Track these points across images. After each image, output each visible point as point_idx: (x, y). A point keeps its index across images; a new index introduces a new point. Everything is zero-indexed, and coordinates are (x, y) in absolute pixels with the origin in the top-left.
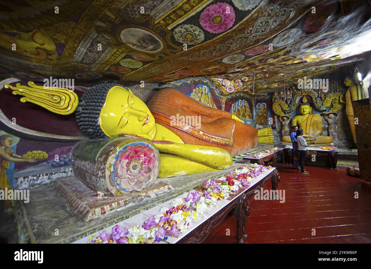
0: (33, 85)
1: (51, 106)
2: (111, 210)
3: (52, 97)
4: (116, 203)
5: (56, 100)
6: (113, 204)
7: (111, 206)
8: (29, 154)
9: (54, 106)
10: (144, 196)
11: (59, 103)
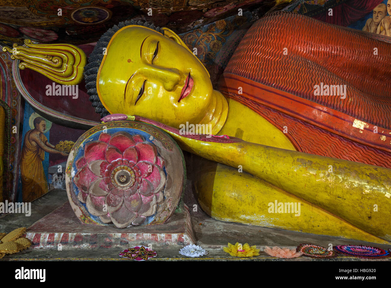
0: (30, 43)
1: (52, 73)
2: (49, 243)
3: (51, 58)
4: (62, 234)
5: (56, 63)
6: (56, 235)
7: (52, 236)
8: (61, 145)
9: (55, 73)
10: (117, 239)
11: (60, 67)
